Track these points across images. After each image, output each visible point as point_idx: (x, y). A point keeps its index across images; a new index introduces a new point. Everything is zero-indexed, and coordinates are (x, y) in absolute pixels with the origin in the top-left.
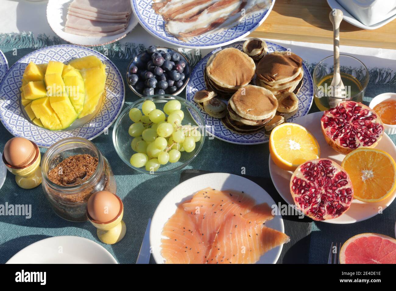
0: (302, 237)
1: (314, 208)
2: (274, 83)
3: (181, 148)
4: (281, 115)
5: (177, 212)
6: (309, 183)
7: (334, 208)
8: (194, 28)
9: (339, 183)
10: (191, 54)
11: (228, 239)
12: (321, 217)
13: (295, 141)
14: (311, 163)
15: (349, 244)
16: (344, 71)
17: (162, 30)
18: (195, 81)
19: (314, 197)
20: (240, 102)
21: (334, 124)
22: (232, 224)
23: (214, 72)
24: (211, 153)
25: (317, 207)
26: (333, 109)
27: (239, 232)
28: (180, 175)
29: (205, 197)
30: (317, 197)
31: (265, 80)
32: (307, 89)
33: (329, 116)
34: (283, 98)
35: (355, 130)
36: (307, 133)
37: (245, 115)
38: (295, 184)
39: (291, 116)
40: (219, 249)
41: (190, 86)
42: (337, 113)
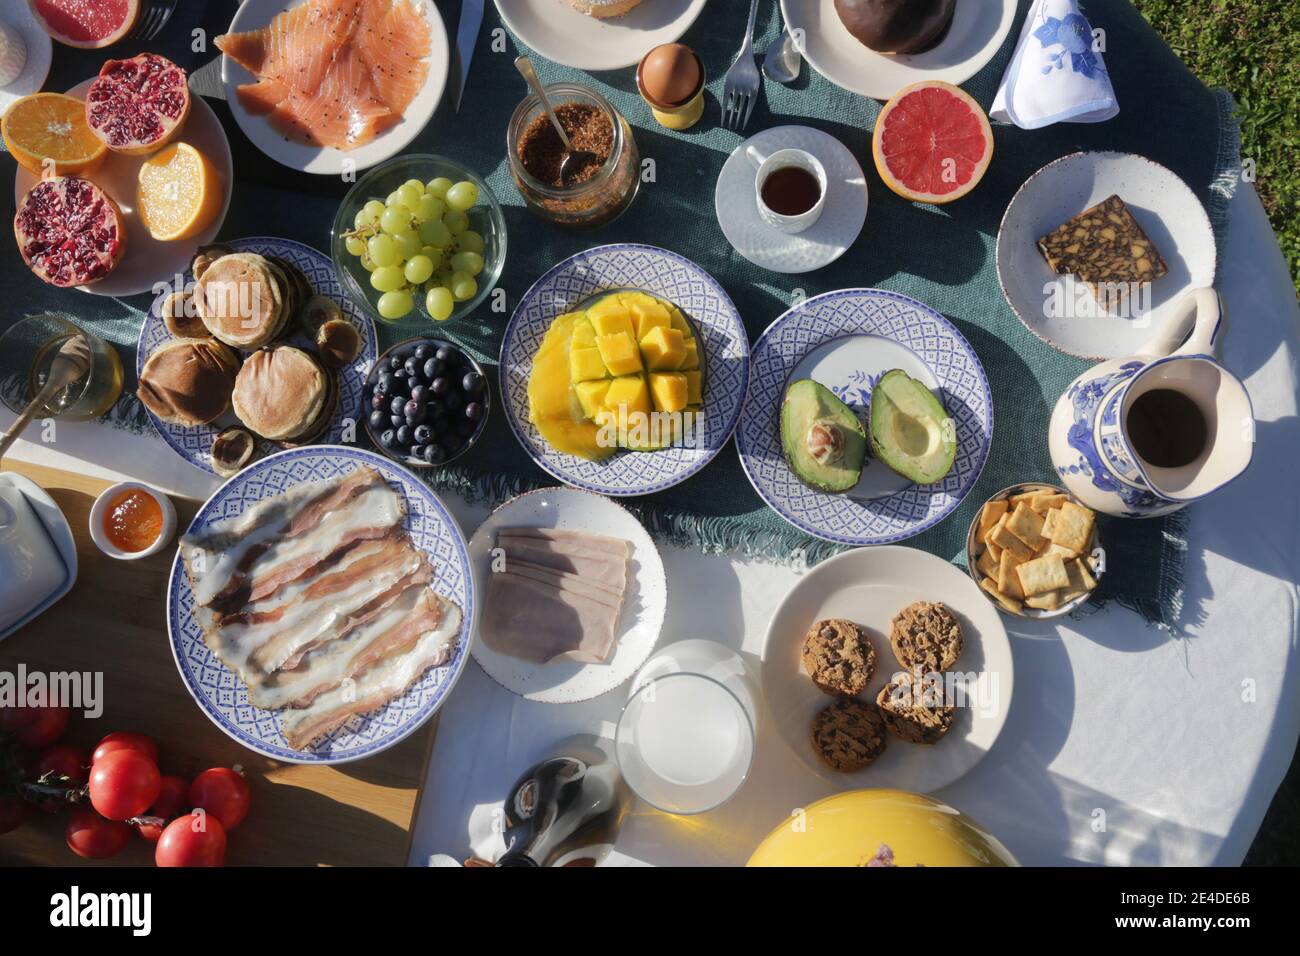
5: (403, 107)
6: (154, 109)
17: (412, 502)
19: (152, 88)
21: (97, 236)
23: (307, 379)
30: (148, 88)
33: (103, 253)
36: (151, 228)
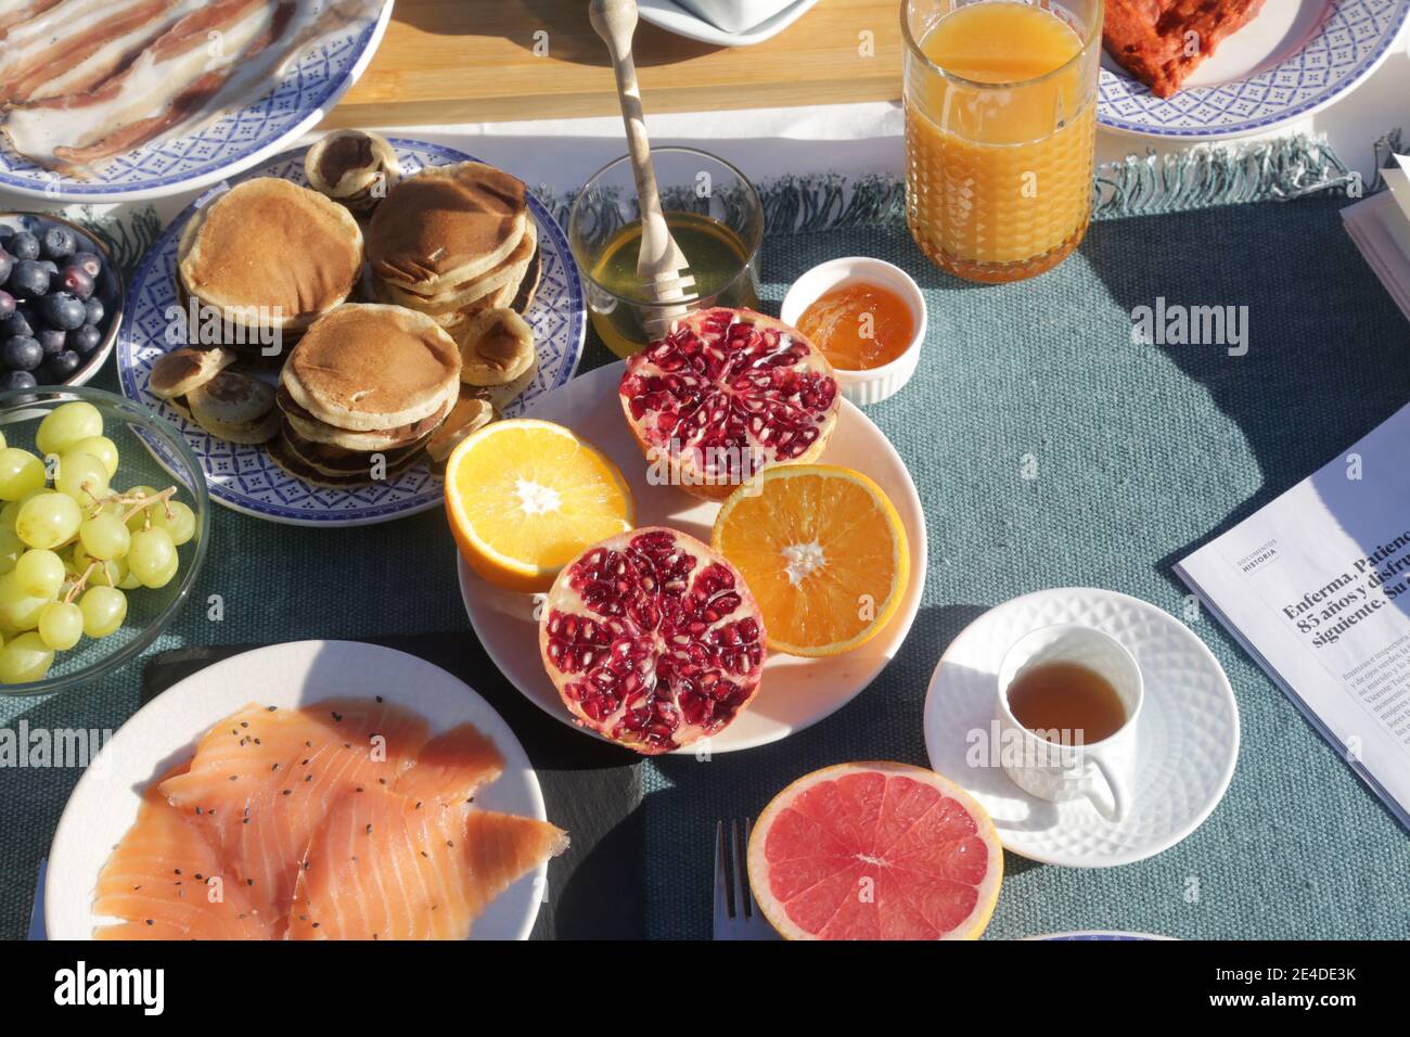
0: (613, 820)
1: (637, 710)
2: (435, 285)
3: (123, 578)
4: (482, 397)
5: (144, 819)
6: (607, 625)
7: (705, 699)
8: (111, 127)
9: (711, 607)
10: (119, 223)
11: (346, 881)
12: (666, 739)
13: (539, 484)
14: (604, 553)
15: (777, 817)
16: (682, 205)
18: (144, 322)
19: (632, 672)
20: (320, 374)
21: (666, 398)
22: (354, 822)
23: (211, 275)
24: (245, 578)
25: (646, 707)
26: (656, 346)
27: (383, 849)
28: (139, 676)
29: (242, 743)
30: (640, 670)
31: (401, 277)
32: (558, 289)
33: (647, 373)
34: (479, 334)
35: (742, 409)
37: (346, 418)
38: (558, 638)
39: (518, 392)
40: (316, 925)
41: (128, 340)
42: (672, 357)
